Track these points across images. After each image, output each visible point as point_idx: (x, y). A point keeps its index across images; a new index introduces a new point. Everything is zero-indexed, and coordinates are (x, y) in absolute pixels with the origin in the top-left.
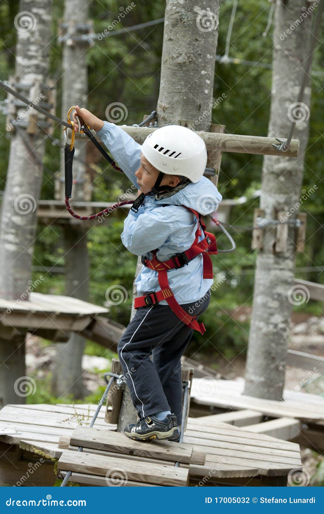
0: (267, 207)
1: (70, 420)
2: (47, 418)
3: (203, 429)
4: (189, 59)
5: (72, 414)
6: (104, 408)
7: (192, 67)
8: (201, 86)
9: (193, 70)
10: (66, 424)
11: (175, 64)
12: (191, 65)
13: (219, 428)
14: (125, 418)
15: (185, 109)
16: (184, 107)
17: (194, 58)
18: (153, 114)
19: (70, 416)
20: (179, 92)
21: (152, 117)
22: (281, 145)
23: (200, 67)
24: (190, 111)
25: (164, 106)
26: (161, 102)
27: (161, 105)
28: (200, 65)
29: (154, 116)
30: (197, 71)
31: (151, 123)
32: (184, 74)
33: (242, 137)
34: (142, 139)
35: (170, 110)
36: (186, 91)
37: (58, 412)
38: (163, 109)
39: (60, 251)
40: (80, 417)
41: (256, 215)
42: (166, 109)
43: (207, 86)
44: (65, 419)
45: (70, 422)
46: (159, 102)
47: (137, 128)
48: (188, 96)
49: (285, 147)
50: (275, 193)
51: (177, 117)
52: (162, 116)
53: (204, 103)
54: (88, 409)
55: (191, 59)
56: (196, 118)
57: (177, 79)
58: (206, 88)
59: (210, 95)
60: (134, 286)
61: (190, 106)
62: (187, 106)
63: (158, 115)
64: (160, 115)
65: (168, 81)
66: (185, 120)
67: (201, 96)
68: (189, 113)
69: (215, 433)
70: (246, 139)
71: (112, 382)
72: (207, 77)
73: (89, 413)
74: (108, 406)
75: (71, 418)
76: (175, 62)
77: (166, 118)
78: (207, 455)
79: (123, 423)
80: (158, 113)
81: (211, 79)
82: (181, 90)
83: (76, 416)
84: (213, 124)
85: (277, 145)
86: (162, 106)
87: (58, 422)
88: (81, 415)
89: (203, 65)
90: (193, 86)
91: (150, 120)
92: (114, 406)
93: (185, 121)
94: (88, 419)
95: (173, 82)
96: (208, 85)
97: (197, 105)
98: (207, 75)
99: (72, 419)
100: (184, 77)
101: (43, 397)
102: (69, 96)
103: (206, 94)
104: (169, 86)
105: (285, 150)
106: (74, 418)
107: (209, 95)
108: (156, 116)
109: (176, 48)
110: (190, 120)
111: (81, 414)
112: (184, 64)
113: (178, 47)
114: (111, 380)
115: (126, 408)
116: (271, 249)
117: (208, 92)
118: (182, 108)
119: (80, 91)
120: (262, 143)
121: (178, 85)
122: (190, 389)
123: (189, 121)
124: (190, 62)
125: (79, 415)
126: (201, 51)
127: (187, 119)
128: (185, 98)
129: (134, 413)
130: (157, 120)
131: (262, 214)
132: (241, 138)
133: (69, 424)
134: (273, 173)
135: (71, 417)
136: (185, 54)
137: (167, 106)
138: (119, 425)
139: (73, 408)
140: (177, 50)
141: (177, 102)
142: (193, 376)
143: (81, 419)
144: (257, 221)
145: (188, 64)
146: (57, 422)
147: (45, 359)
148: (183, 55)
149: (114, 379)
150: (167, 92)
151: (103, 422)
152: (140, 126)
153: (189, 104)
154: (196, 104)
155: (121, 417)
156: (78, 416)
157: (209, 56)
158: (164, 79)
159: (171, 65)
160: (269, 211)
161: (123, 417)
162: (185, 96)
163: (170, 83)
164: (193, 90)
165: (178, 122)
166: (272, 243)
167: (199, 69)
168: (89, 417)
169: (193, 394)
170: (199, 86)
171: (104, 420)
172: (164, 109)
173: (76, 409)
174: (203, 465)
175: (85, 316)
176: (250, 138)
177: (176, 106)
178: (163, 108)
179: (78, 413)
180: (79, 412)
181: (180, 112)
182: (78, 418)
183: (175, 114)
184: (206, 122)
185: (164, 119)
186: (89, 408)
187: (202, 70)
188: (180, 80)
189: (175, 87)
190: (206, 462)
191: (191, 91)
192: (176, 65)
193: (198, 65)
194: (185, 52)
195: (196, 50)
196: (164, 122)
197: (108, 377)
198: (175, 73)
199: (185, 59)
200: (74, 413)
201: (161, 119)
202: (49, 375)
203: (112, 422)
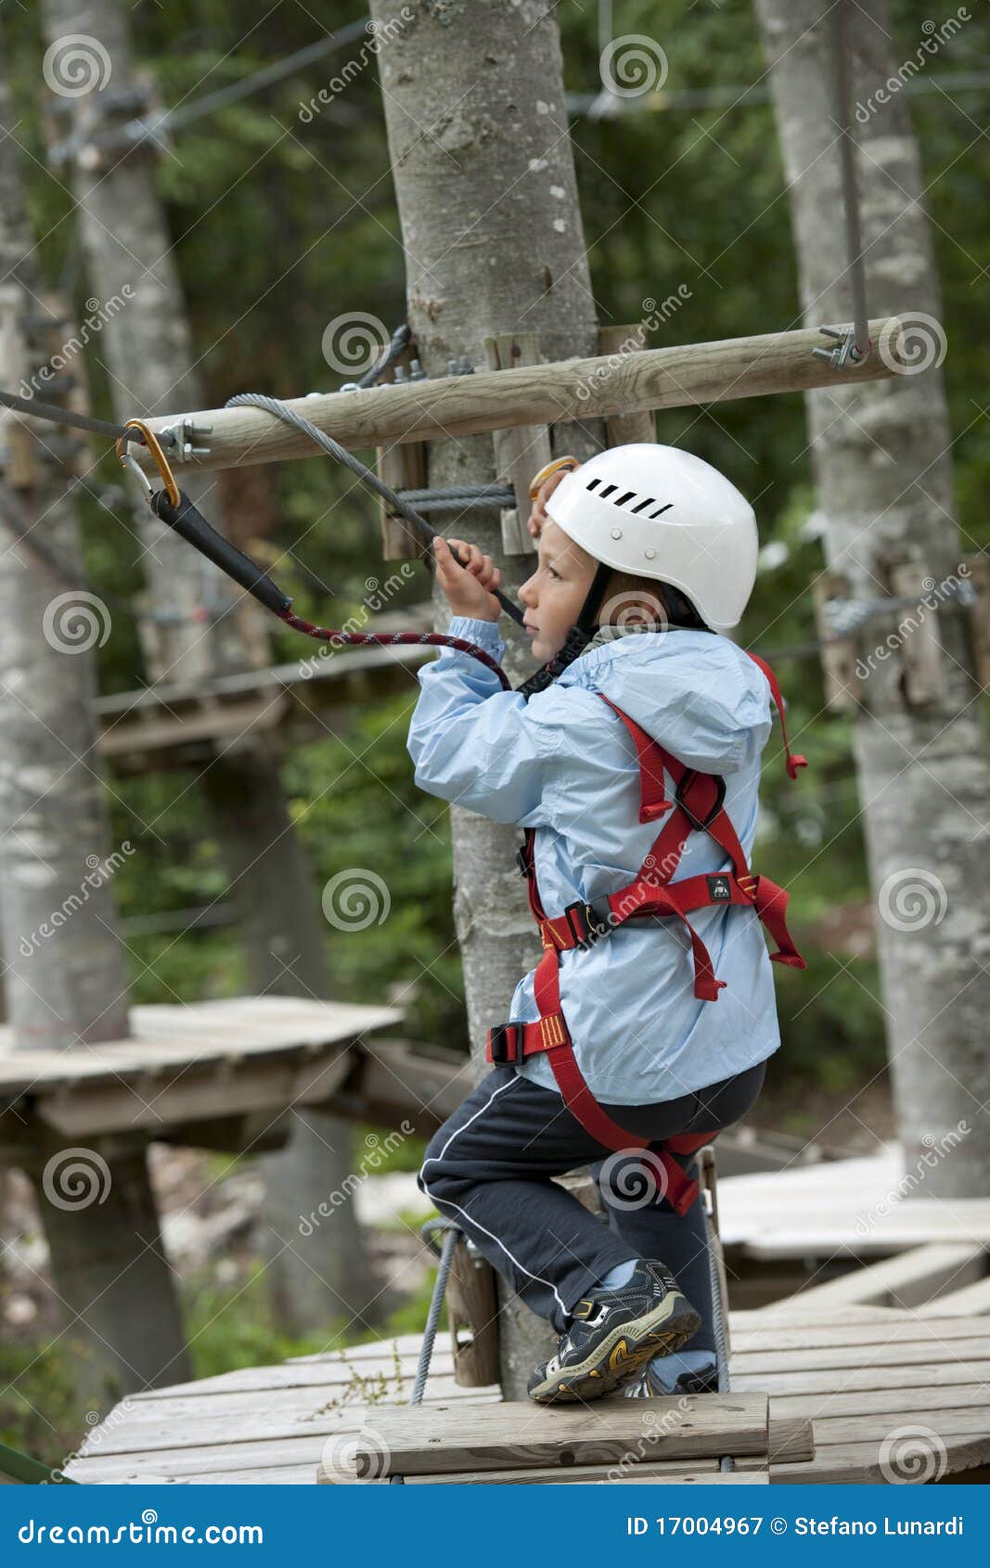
0: (852, 563)
1: (341, 1402)
2: (263, 1414)
3: (787, 1340)
4: (479, 130)
5: (344, 1384)
6: (444, 1341)
7: (495, 155)
8: (539, 212)
9: (500, 164)
10: (328, 1420)
11: (438, 158)
12: (487, 151)
13: (841, 1325)
14: (519, 1358)
15: (501, 299)
16: (495, 292)
17: (495, 125)
18: (400, 337)
19: (337, 1392)
20: (471, 247)
21: (398, 348)
22: (844, 347)
23: (521, 149)
24: (519, 303)
25: (428, 302)
26: (418, 292)
27: (419, 301)
28: (521, 143)
29: (404, 344)
30: (513, 164)
31: (398, 370)
32: (472, 184)
33: (709, 349)
34: (379, 428)
35: (452, 312)
36: (492, 239)
37: (298, 1386)
38: (430, 313)
39: (208, 849)
40: (373, 1388)
41: (819, 596)
42: (439, 310)
43: (559, 206)
44: (322, 1405)
45: (344, 1411)
46: (411, 294)
47: (355, 394)
48: (502, 254)
49: (854, 350)
50: (870, 509)
51: (479, 331)
52: (429, 339)
53: (558, 265)
54: (392, 1353)
55: (485, 128)
56: (543, 320)
57: (454, 205)
58: (556, 215)
59: (575, 234)
60: (458, 916)
61: (514, 285)
62: (506, 287)
63: (416, 336)
64: (425, 337)
65: (425, 217)
66: (510, 334)
67: (543, 243)
68: (518, 308)
69: (830, 1347)
70: (724, 353)
71: (452, 1246)
72: (550, 177)
73: (398, 1368)
74: (456, 1332)
75: (344, 1398)
76: (434, 151)
77: (445, 342)
78: (814, 1424)
79: (519, 1377)
80: (416, 329)
81: (565, 182)
82: (472, 238)
83: (359, 1386)
84: (603, 329)
85: (830, 349)
86: (424, 304)
87: (303, 1418)
88: (373, 1381)
89: (530, 139)
90: (513, 216)
91: (394, 360)
92: (475, 1326)
93: (507, 337)
94: (400, 1389)
95: (443, 216)
96: (560, 202)
97: (538, 277)
98: (551, 171)
99: (348, 1398)
100: (474, 193)
101: (247, 1345)
102: (127, 336)
103: (560, 234)
104: (434, 233)
105: (857, 360)
106: (352, 1393)
107: (569, 234)
108: (411, 342)
109: (430, 104)
110: (525, 333)
111: (374, 1377)
112: (464, 152)
113: (433, 99)
114: (446, 1242)
115: (517, 1323)
116: (894, 696)
117: (566, 226)
118: (490, 299)
119: (161, 311)
120: (779, 355)
121: (460, 224)
122: (714, 1217)
123: (522, 337)
124: (484, 140)
125: (367, 1380)
126: (513, 94)
127: (515, 329)
128: (493, 261)
129: (545, 1336)
130: (416, 356)
131: (841, 589)
132: (707, 352)
133: (341, 1416)
134: (846, 445)
135: (343, 1395)
136: (464, 118)
137: (440, 301)
138: (504, 1384)
139: (343, 1360)
140: (431, 111)
141: (471, 282)
142: (715, 1172)
143: (377, 1392)
144: (828, 615)
145: (480, 147)
146: (299, 1420)
147: (230, 1219)
148: (458, 120)
149: (456, 1236)
150: (430, 256)
151: (450, 1387)
152: (364, 386)
153: (511, 278)
154: (534, 275)
155: (508, 1358)
156: (364, 1386)
157: (542, 107)
158: (412, 216)
159: (425, 165)
160: (860, 572)
161: (514, 1356)
162: (491, 256)
163: (432, 223)
164: (516, 230)
165: (487, 346)
166: (892, 677)
167: (518, 158)
168: (400, 1381)
169: (729, 1231)
170: (533, 214)
171: (451, 1379)
172: (433, 313)
173: (354, 1364)
174: (811, 1460)
175: (329, 1049)
176: (735, 347)
177: (471, 293)
178: (427, 310)
179: (363, 1376)
180: (365, 1370)
181: (487, 313)
182: (365, 1391)
183: (473, 322)
184: (581, 327)
185: (440, 347)
186: (395, 1349)
187: (529, 158)
188: (464, 208)
189: (452, 232)
190: (816, 1448)
191: (507, 236)
192: (443, 160)
193: (513, 144)
194: (462, 110)
195: (497, 94)
196: (442, 357)
197: (437, 1234)
198: (445, 185)
199: (464, 132)
200: (348, 1376)
201: (430, 348)
202: (257, 1269)
203: (481, 1381)
